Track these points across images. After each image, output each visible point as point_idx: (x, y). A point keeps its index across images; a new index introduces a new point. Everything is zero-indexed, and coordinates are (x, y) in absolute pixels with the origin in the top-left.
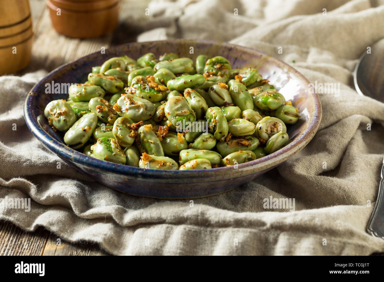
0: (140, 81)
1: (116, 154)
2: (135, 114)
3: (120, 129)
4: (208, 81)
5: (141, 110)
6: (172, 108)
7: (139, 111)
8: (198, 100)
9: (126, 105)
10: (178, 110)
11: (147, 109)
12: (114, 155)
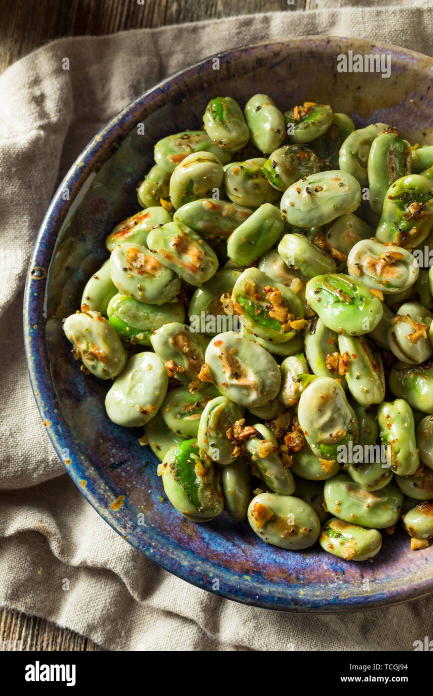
0: (250, 292)
1: (204, 509)
2: (241, 400)
3: (213, 445)
4: (388, 285)
5: (254, 396)
6: (312, 422)
7: (249, 395)
8: (365, 389)
9: (224, 372)
10: (325, 428)
11: (265, 394)
12: (202, 511)
